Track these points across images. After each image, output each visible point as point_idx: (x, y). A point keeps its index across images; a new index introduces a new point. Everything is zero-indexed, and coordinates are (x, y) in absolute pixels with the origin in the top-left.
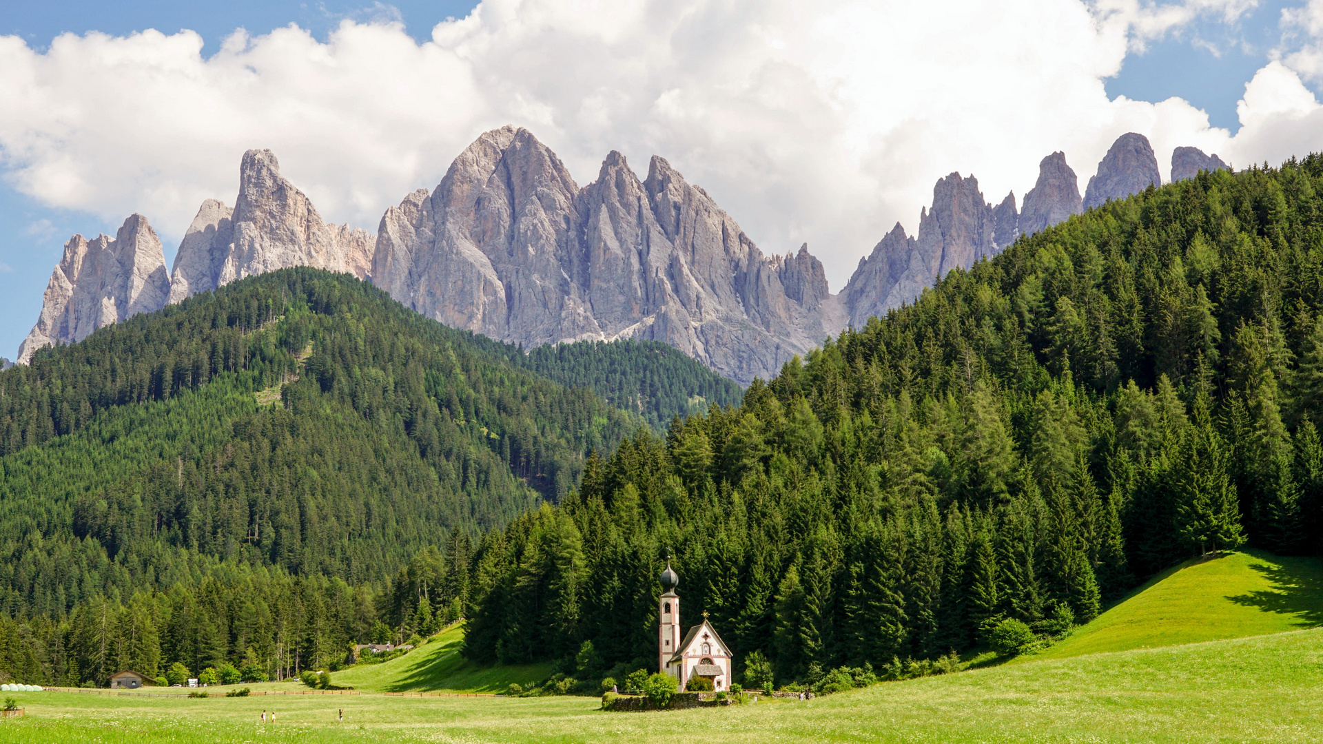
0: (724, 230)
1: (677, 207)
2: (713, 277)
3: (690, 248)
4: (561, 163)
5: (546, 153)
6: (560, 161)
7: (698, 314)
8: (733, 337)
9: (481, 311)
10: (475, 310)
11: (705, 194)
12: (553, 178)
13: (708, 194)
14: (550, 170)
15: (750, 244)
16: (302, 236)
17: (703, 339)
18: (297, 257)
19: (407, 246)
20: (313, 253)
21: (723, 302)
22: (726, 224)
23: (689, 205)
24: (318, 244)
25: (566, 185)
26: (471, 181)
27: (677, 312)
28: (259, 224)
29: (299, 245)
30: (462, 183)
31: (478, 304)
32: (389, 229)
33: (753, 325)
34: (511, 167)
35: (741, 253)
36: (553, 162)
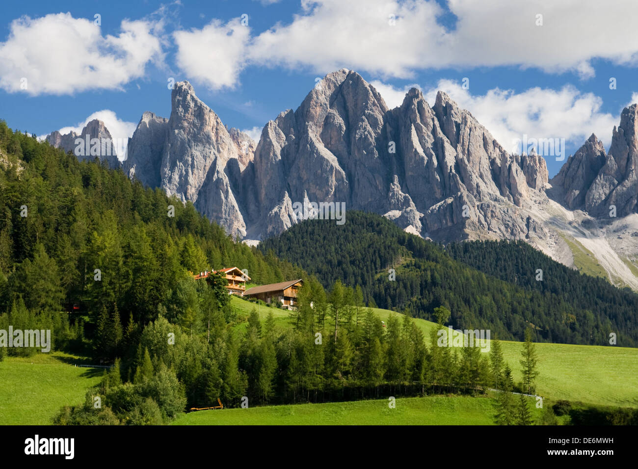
0: (484, 139)
1: (458, 126)
2: (482, 170)
3: (466, 152)
4: (380, 95)
5: (369, 88)
6: (379, 93)
7: (478, 196)
8: (502, 212)
9: (334, 190)
10: (330, 190)
11: (471, 115)
12: (374, 104)
13: (472, 115)
14: (373, 99)
15: (500, 148)
16: (214, 138)
17: (483, 213)
18: (212, 153)
19: (281, 146)
20: (221, 149)
21: (489, 186)
22: (485, 135)
23: (466, 125)
24: (223, 144)
25: (382, 108)
26: (321, 105)
27: (468, 196)
28: (187, 131)
29: (213, 145)
30: (316, 106)
31: (331, 185)
32: (270, 136)
33: (509, 202)
34: (346, 96)
35: (496, 154)
36: (375, 94)
